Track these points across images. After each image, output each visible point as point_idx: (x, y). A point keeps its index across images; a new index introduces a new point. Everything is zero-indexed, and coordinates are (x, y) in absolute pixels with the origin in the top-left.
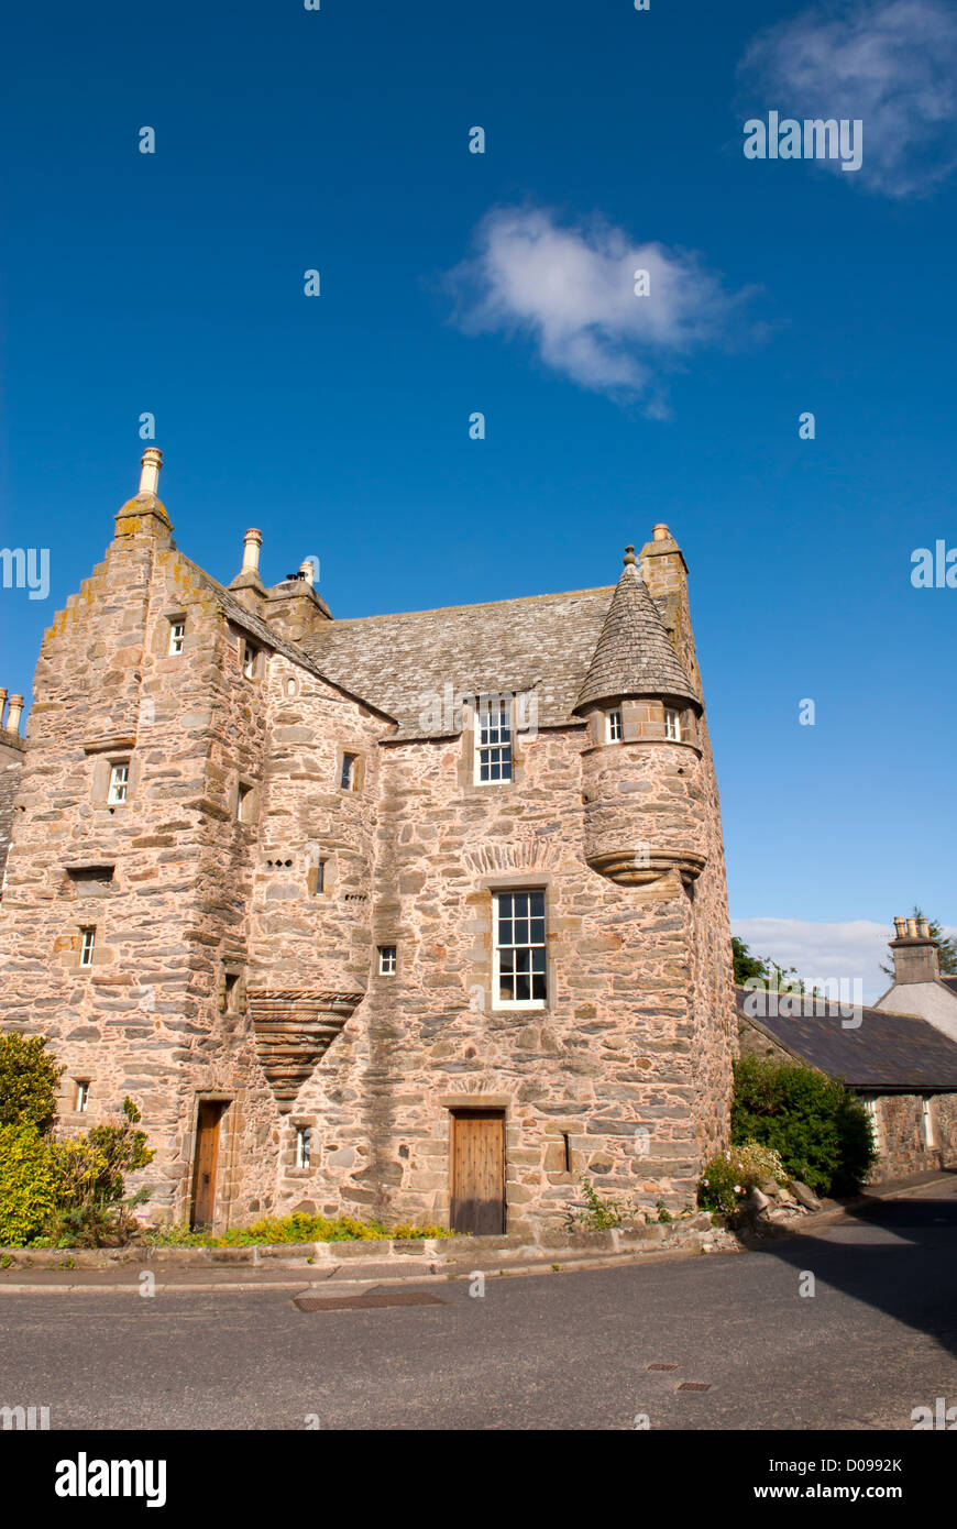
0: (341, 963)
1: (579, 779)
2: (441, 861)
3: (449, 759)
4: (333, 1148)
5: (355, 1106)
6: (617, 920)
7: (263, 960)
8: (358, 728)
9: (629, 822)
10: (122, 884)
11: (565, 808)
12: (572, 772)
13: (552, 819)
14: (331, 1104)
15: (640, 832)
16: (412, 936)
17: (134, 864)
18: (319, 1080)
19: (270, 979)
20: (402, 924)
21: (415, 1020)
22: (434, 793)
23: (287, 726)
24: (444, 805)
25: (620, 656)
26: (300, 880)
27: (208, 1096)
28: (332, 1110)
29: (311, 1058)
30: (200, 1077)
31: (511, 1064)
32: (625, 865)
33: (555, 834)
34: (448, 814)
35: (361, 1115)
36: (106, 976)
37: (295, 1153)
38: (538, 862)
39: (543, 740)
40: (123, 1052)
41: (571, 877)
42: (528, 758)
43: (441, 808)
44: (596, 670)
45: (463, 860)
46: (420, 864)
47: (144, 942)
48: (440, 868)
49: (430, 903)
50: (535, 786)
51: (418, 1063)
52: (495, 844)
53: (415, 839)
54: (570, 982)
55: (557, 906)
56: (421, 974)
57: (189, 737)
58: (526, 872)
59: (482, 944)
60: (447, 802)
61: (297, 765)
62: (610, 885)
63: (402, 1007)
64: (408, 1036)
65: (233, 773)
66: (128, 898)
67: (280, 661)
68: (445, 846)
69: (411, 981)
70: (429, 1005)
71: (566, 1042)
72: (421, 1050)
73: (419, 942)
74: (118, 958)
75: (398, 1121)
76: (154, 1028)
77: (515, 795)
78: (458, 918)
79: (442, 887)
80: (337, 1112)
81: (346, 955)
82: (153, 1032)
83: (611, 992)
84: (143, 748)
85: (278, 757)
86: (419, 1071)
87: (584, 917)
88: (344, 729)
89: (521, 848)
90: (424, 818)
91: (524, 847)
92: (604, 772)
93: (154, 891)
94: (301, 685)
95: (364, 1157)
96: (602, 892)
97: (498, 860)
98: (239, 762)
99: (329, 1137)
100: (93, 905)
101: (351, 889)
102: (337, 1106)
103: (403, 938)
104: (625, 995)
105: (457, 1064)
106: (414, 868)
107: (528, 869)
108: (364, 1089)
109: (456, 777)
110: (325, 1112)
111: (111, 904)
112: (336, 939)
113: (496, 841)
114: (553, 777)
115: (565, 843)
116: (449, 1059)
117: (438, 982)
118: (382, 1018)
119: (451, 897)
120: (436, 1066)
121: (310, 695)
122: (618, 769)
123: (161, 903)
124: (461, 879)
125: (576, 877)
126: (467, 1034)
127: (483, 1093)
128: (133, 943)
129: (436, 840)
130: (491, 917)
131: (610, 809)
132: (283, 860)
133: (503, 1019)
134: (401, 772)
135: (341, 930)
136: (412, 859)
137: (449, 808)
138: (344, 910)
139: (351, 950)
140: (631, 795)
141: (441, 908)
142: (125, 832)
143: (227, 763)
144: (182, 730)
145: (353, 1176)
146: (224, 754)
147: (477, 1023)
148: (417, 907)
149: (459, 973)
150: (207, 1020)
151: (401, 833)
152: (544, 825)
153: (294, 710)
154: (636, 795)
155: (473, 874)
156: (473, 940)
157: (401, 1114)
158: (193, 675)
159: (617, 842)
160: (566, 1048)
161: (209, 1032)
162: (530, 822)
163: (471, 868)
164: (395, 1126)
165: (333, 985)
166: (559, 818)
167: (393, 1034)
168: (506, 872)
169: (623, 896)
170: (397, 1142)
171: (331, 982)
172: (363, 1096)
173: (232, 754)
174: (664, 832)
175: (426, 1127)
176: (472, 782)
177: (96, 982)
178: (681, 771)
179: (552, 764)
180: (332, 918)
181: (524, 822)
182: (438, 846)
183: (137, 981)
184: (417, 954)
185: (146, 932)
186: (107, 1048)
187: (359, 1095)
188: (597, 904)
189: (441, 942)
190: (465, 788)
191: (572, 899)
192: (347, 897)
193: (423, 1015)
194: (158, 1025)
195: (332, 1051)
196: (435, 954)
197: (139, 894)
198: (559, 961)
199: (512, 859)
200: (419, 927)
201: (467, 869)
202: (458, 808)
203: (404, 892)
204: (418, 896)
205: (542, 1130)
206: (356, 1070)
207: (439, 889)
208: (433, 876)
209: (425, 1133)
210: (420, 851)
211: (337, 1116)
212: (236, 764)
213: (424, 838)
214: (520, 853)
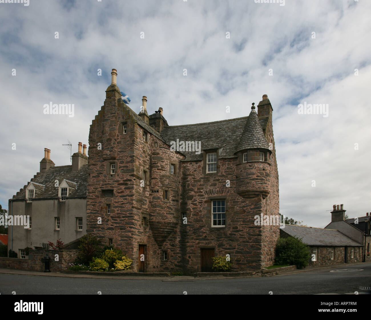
0: (172, 216)
1: (235, 172)
2: (197, 193)
3: (199, 166)
4: (172, 256)
5: (177, 247)
6: (244, 207)
7: (152, 214)
8: (175, 157)
9: (248, 183)
10: (116, 194)
11: (231, 180)
12: (233, 170)
15: (251, 185)
16: (190, 210)
17: (118, 189)
18: (168, 242)
19: (154, 218)
20: (188, 207)
22: (195, 175)
23: (156, 156)
25: (248, 138)
27: (141, 243)
28: (172, 248)
29: (166, 237)
30: (138, 239)
31: (216, 239)
32: (247, 193)
34: (199, 181)
35: (179, 249)
36: (114, 216)
37: (163, 257)
38: (223, 193)
39: (225, 162)
40: (119, 233)
41: (232, 197)
42: (221, 166)
43: (198, 179)
44: (241, 142)
45: (203, 192)
46: (193, 193)
47: (122, 208)
48: (197, 194)
49: (195, 202)
50: (223, 174)
51: (192, 238)
53: (191, 187)
54: (231, 221)
55: (228, 204)
56: (193, 219)
57: (130, 157)
59: (209, 212)
60: (199, 177)
61: (159, 166)
62: (242, 198)
63: (188, 226)
64: (190, 233)
65: (142, 167)
66: (118, 198)
67: (153, 137)
68: (198, 189)
69: (190, 220)
70: (195, 226)
71: (230, 234)
72: (193, 236)
73: (192, 212)
74: (116, 212)
75: (188, 251)
76: (126, 228)
77: (217, 176)
78: (202, 206)
79: (198, 199)
81: (173, 214)
82: (126, 229)
83: (242, 223)
84: (118, 159)
85: (153, 164)
86: (193, 240)
87: (235, 206)
88: (171, 158)
89: (219, 190)
90: (193, 182)
91: (220, 189)
92: (242, 170)
93: (124, 196)
94: (159, 144)
95: (180, 258)
96: (240, 200)
97: (213, 192)
98: (143, 165)
99: (171, 254)
100: (109, 199)
101: (174, 198)
103: (188, 211)
104: (246, 224)
105: (202, 239)
106: (191, 194)
107: (221, 195)
108: (179, 244)
109: (201, 171)
110: (170, 249)
111: (113, 199)
112: (170, 210)
113: (212, 188)
114: (228, 171)
115: (231, 188)
116: (200, 238)
117: (197, 221)
118: (183, 228)
119: (200, 201)
120: (197, 239)
121: (161, 147)
122: (246, 169)
123: (126, 199)
124: (203, 197)
126: (205, 233)
127: (209, 245)
128: (120, 209)
129: (196, 187)
130: (211, 206)
131: (243, 180)
132: (156, 190)
133: (214, 229)
134: (187, 169)
135: (172, 208)
136: (190, 192)
137: (200, 179)
138: (172, 203)
139: (174, 213)
140: (249, 176)
141: (198, 204)
142: (115, 181)
143: (140, 165)
144: (128, 155)
145: (177, 262)
146: (139, 162)
147: (207, 230)
148: (191, 203)
149: (202, 219)
150: (139, 227)
151: (187, 185)
152: (225, 184)
153: (157, 151)
154: (250, 176)
155: (206, 196)
156: (206, 211)
157: (188, 249)
158: (130, 140)
159: (245, 188)
160: (230, 236)
161: (140, 229)
163: (206, 194)
164: (187, 252)
165: (170, 221)
167: (186, 232)
168: (215, 195)
169: (246, 201)
170: (188, 255)
172: (179, 245)
173: (141, 162)
175: (195, 252)
176: (206, 173)
177: (112, 217)
178: (263, 169)
179: (228, 168)
180: (169, 205)
181: (220, 183)
182: (196, 189)
183: (122, 217)
184: (192, 214)
185: (123, 206)
186: (116, 232)
187: (178, 245)
188: (239, 203)
189: (198, 212)
190: (204, 174)
191: (232, 202)
192: (173, 200)
193: (193, 228)
194: (127, 227)
195: (171, 236)
196: (196, 214)
197: (120, 197)
198: (229, 217)
199: (216, 192)
200: (192, 208)
201: (204, 195)
202: (202, 179)
203: (188, 200)
204: (191, 201)
205: (224, 253)
206: (177, 240)
208: (196, 196)
209: (195, 253)
210: (192, 190)
212: (142, 165)
213: (193, 187)
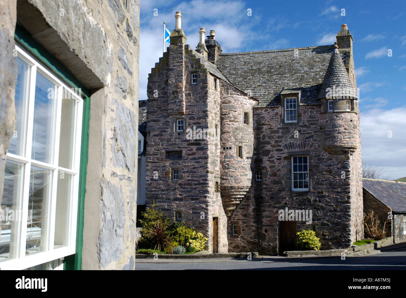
1: (319, 122)
2: (275, 147)
3: (277, 114)
4: (245, 230)
5: (251, 218)
6: (330, 165)
7: (224, 177)
8: (248, 104)
11: (315, 131)
12: (317, 120)
13: (311, 134)
14: (243, 218)
16: (267, 169)
18: (239, 211)
20: (263, 165)
21: (268, 193)
22: (272, 125)
23: (227, 105)
24: (275, 129)
26: (234, 153)
27: (214, 216)
32: (333, 149)
33: (311, 139)
34: (277, 132)
35: (252, 221)
37: (232, 231)
38: (306, 147)
39: (307, 109)
41: (316, 152)
42: (303, 114)
43: (275, 130)
45: (282, 146)
46: (268, 147)
48: (275, 149)
49: (272, 159)
50: (305, 124)
51: (270, 206)
52: (293, 142)
53: (267, 139)
54: (316, 183)
55: (312, 161)
56: (270, 181)
58: (302, 150)
59: (289, 172)
60: (277, 128)
61: (231, 117)
62: (328, 155)
63: (264, 190)
64: (266, 198)
67: (223, 83)
68: (276, 142)
69: (267, 182)
70: (273, 189)
71: (315, 201)
72: (270, 202)
73: (269, 171)
74: (186, 178)
77: (298, 126)
78: (281, 164)
79: (276, 154)
80: (245, 220)
81: (247, 175)
82: (199, 199)
83: (328, 187)
84: (187, 115)
85: (224, 115)
86: (270, 208)
87: (320, 165)
88: (244, 105)
89: (300, 143)
90: (269, 133)
91: (302, 143)
92: (327, 121)
93: (196, 159)
94: (230, 91)
95: (254, 233)
96: (326, 157)
97: (293, 146)
99: (243, 227)
101: (248, 155)
102: (245, 218)
103: (264, 170)
104: (333, 187)
105: (281, 207)
106: (267, 148)
108: (253, 214)
109: (279, 120)
110: (242, 220)
111: (182, 162)
112: (245, 170)
114: (311, 121)
115: (315, 142)
116: (279, 205)
117: (275, 182)
118: (258, 193)
119: (279, 158)
121: (233, 94)
122: (332, 120)
123: (198, 162)
124: (282, 152)
125: (318, 153)
126: (284, 198)
129: (274, 140)
130: (291, 164)
131: (329, 133)
132: (229, 147)
133: (295, 194)
134: (261, 118)
135: (246, 168)
136: (266, 145)
137: (278, 130)
138: (246, 162)
141: (275, 161)
145: (251, 238)
147: (287, 195)
148: (268, 160)
149: (282, 180)
150: (213, 195)
151: (262, 137)
152: (308, 136)
153: (228, 99)
154: (337, 129)
155: (286, 151)
156: (286, 171)
157: (265, 221)
159: (331, 142)
161: (214, 198)
162: (304, 135)
163: (285, 149)
164: (263, 224)
166: (313, 134)
167: (262, 198)
168: (296, 150)
169: (332, 158)
170: (264, 228)
171: (244, 183)
172: (253, 216)
173: (213, 116)
174: (346, 140)
175: (272, 224)
176: (284, 122)
177: (180, 185)
178: (351, 121)
179: (311, 117)
180: (244, 164)
181: (302, 135)
182: (274, 142)
184: (268, 174)
185: (194, 171)
188: (324, 161)
189: (276, 171)
190: (282, 124)
191: (317, 159)
192: (247, 158)
193: (271, 193)
194: (201, 197)
196: (274, 175)
197: (191, 159)
198: (312, 177)
199: (298, 146)
200: (269, 166)
201: (284, 149)
202: (280, 130)
203: (264, 155)
204: (268, 157)
206: (251, 208)
207: (275, 155)
208: (273, 151)
209: (272, 226)
210: (268, 143)
211: (245, 221)
212: (214, 119)
213: (269, 139)
214: (300, 144)
